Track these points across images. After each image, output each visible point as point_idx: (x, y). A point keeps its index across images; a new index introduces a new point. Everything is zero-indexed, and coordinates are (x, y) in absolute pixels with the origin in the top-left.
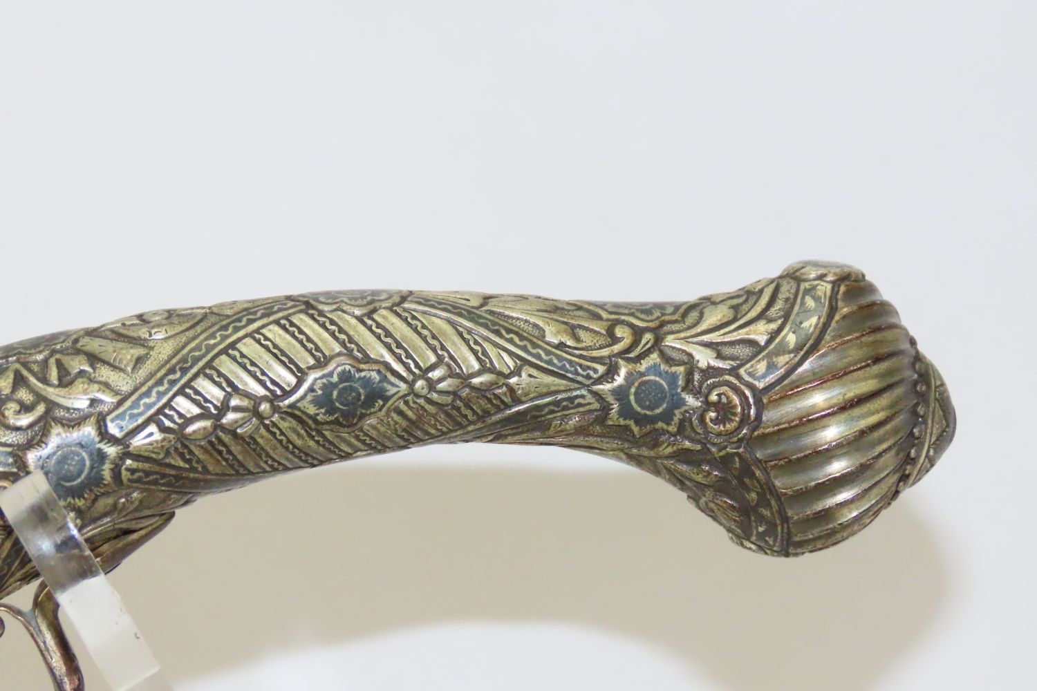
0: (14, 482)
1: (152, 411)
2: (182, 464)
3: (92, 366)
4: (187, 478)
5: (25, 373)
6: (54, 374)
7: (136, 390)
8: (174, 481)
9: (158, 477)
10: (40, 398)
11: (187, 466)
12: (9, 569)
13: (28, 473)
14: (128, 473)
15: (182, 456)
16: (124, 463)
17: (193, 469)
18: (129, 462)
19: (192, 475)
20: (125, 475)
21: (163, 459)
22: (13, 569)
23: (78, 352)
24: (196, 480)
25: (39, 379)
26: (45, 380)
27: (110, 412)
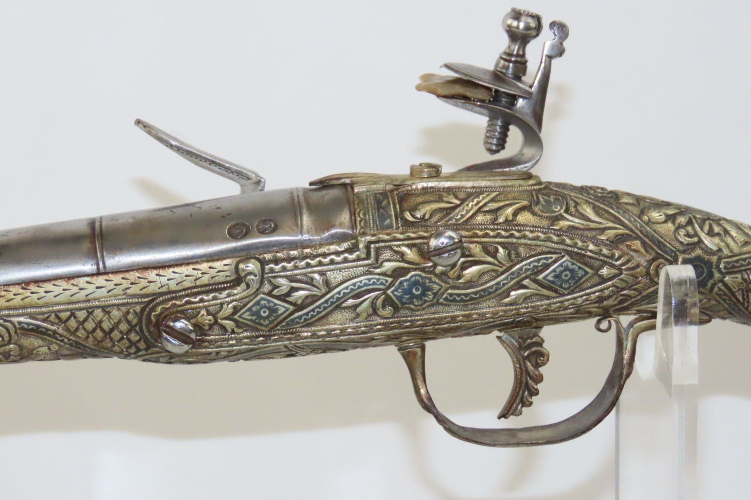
0: (670, 264)
1: (743, 268)
2: (741, 299)
3: (725, 233)
4: (738, 306)
5: (694, 221)
6: (706, 228)
7: (740, 255)
8: (732, 304)
9: (728, 299)
10: (696, 234)
11: (742, 301)
12: (641, 302)
13: (677, 264)
14: (718, 289)
15: (743, 295)
16: (718, 284)
17: (743, 304)
18: (720, 285)
19: (741, 307)
20: (716, 289)
21: (735, 292)
22: (642, 303)
23: (720, 225)
24: (740, 310)
25: (700, 227)
26: (702, 228)
27: (725, 258)
